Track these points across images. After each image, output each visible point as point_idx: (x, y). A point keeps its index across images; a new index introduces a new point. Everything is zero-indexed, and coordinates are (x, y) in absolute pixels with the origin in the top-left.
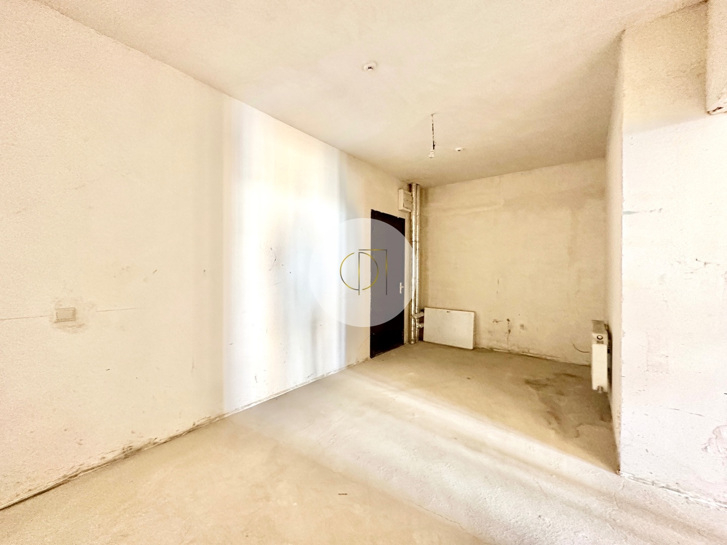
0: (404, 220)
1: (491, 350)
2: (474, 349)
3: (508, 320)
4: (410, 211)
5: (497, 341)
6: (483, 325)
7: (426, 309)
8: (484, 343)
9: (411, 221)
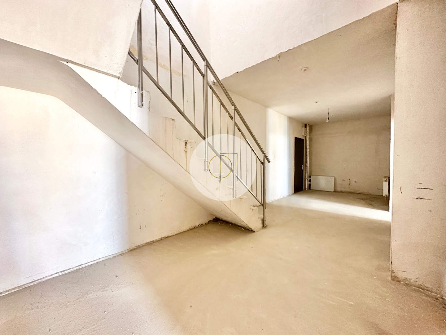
0: (303, 139)
1: (341, 192)
2: (334, 192)
3: (349, 180)
4: (306, 136)
5: (344, 188)
6: (338, 182)
7: (312, 176)
8: (339, 189)
9: (306, 140)
